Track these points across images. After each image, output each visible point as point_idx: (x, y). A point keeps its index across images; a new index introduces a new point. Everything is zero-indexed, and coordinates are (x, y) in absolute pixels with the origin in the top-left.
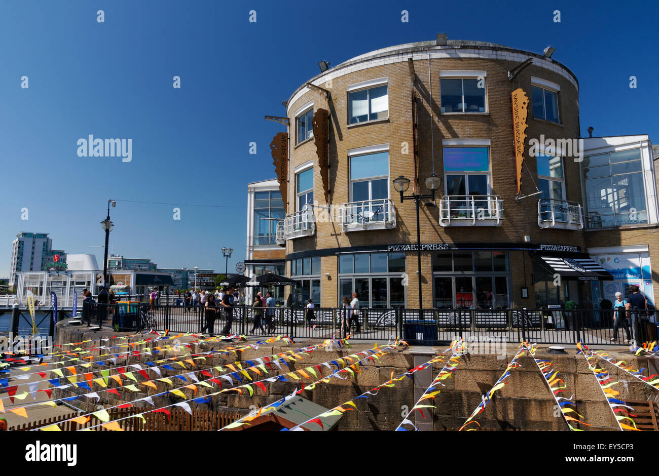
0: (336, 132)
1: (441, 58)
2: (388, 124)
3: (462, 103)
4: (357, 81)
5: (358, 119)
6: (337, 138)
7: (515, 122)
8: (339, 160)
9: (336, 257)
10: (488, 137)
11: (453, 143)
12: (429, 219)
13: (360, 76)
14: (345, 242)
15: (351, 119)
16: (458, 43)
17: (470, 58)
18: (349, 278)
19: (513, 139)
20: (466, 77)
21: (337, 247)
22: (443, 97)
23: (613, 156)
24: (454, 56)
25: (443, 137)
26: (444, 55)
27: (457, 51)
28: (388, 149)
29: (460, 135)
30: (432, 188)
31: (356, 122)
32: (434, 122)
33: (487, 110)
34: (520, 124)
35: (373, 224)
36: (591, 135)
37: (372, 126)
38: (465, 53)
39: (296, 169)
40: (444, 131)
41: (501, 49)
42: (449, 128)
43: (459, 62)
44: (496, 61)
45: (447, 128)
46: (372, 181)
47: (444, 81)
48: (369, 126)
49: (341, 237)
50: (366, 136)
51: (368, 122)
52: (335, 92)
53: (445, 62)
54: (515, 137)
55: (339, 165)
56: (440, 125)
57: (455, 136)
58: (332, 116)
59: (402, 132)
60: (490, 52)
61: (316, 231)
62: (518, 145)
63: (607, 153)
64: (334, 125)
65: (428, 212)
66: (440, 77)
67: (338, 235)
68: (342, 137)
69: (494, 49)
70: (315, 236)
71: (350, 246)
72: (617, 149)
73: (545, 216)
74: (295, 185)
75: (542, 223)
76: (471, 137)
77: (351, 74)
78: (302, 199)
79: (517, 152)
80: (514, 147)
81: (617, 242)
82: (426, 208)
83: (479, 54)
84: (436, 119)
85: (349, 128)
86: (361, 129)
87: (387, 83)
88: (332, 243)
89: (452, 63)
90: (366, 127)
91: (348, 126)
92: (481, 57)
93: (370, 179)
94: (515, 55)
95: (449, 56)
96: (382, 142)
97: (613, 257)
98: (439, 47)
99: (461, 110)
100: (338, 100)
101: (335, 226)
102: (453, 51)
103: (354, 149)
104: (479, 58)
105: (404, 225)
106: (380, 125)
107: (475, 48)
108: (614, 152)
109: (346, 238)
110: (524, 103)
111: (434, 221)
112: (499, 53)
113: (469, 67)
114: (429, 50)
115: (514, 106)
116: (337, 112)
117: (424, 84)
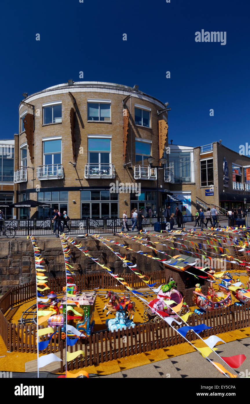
0: (79, 123)
1: (135, 97)
2: (111, 125)
3: (141, 121)
4: (94, 97)
5: (93, 118)
6: (80, 126)
7: (160, 135)
8: (82, 139)
9: (80, 191)
10: (151, 140)
11: (139, 140)
12: (129, 175)
13: (96, 95)
14: (86, 184)
15: (89, 118)
16: (142, 93)
17: (146, 101)
18: (89, 203)
19: (159, 142)
20: (144, 109)
21: (80, 186)
22: (135, 116)
23: (180, 154)
24: (140, 98)
25: (136, 136)
26: (137, 96)
27: (142, 95)
28: (111, 137)
29: (142, 137)
30: (163, 163)
31: (91, 120)
32: (132, 128)
33: (150, 126)
34: (163, 136)
35: (105, 175)
36: (172, 143)
37: (102, 124)
38: (144, 97)
39: (43, 139)
40: (136, 134)
41: (156, 100)
42: (138, 132)
43: (142, 101)
44: (154, 104)
45: (137, 132)
46: (101, 153)
47: (136, 109)
48: (101, 124)
49: (83, 181)
50: (99, 129)
51: (99, 121)
52: (79, 100)
53: (137, 100)
54: (160, 141)
55: (82, 142)
56: (135, 130)
57: (140, 137)
58: (76, 113)
59: (118, 130)
60: (152, 99)
61: (64, 176)
62: (161, 145)
63: (179, 152)
64: (78, 119)
65: (129, 172)
66: (135, 107)
67: (81, 180)
68: (84, 126)
69: (154, 99)
70: (64, 179)
71: (89, 186)
72: (182, 151)
73: (167, 177)
74: (42, 148)
75: (165, 180)
76: (146, 138)
77: (90, 93)
78: (48, 158)
79: (160, 148)
80: (159, 146)
81: (181, 189)
82: (128, 169)
83: (149, 99)
84: (133, 127)
85: (88, 122)
86: (96, 124)
87: (111, 103)
88: (77, 184)
89: (139, 101)
90: (99, 124)
91: (88, 121)
92: (150, 101)
93: (100, 152)
94: (159, 103)
95: (138, 97)
96: (108, 133)
97: (178, 195)
98: (135, 92)
99: (141, 125)
100: (81, 105)
101: (79, 175)
102: (140, 95)
103: (92, 134)
104: (149, 102)
105: (118, 177)
106: (107, 124)
107: (148, 96)
108: (181, 152)
109: (86, 182)
110: (166, 127)
111: (131, 177)
112: (155, 101)
113: (145, 105)
114: (130, 91)
115: (160, 127)
116: (80, 112)
117: (128, 108)
